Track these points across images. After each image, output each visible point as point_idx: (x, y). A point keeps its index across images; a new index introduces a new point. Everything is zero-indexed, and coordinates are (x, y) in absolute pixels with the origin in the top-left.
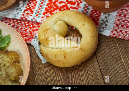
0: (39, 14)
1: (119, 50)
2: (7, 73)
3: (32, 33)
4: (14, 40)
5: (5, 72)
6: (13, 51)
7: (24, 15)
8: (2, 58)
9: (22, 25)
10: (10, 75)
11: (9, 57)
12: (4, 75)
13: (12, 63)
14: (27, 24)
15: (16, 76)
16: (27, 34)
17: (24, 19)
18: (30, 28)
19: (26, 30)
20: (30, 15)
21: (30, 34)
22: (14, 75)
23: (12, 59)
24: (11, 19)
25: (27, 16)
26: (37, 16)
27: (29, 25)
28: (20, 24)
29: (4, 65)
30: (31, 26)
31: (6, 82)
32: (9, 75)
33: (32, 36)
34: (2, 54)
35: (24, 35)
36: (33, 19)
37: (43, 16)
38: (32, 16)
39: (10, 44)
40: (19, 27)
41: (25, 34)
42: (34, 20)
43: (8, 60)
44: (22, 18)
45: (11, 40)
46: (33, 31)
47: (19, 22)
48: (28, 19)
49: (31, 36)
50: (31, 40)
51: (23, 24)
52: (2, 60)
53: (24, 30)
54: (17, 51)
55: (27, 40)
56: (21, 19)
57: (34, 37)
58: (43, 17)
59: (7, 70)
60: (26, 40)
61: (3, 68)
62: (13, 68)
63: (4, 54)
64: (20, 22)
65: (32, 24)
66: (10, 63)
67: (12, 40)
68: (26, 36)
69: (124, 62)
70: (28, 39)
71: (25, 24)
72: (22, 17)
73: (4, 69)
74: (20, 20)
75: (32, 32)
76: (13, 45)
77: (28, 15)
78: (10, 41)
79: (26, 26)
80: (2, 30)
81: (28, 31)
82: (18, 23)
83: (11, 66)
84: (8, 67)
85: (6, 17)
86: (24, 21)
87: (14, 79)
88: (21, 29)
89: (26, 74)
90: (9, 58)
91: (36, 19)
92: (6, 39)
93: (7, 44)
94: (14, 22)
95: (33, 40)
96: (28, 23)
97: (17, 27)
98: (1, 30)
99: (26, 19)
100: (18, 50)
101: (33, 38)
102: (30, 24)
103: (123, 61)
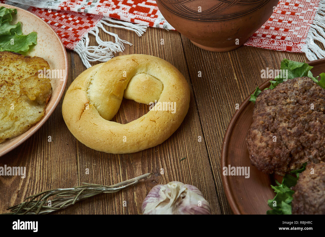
0: (93, 2)
1: (231, 62)
2: (23, 88)
3: (77, 32)
4: (43, 41)
5: (20, 87)
6: (38, 57)
7: (67, 3)
8: (17, 66)
9: (61, 19)
10: (29, 92)
11: (30, 64)
12: (18, 92)
13: (34, 74)
14: (70, 19)
15: (39, 93)
16: (68, 33)
17: (65, 9)
18: (76, 24)
19: (67, 28)
20: (77, 4)
21: (73, 33)
22: (35, 92)
23: (35, 69)
24: (43, 10)
25: (71, 4)
26: (90, 4)
27: (74, 20)
28: (58, 18)
29: (20, 77)
30: (78, 21)
31: (19, 102)
32: (25, 92)
33: (77, 36)
34: (18, 60)
35: (63, 36)
36: (82, 8)
37: (101, 4)
38: (80, 4)
39: (36, 47)
40: (55, 23)
41: (64, 34)
42: (82, 11)
43: (28, 70)
44: (62, 8)
45: (38, 40)
46: (80, 29)
47: (56, 14)
48: (72, 9)
49: (75, 36)
50: (74, 43)
51: (63, 19)
52: (17, 69)
53: (64, 28)
54: (47, 58)
55: (68, 43)
56: (60, 9)
57: (80, 38)
58: (99, 6)
59: (24, 85)
60: (65, 43)
61: (17, 81)
62: (34, 81)
63: (22, 60)
64: (58, 15)
65: (79, 19)
66: (31, 74)
67: (40, 41)
68: (67, 37)
69: (238, 80)
70: (69, 41)
71: (66, 18)
72: (63, 6)
73: (20, 84)
74: (59, 12)
75: (77, 30)
76: (41, 49)
77: (74, 3)
78: (36, 42)
79: (69, 22)
80: (24, 24)
81: (71, 29)
82: (54, 17)
83: (32, 78)
84: (26, 80)
85: (34, 6)
86: (66, 14)
87: (34, 98)
88: (60, 26)
89: (58, 93)
90: (29, 66)
91: (86, 9)
92: (28, 39)
93: (29, 46)
94: (48, 15)
95: (77, 43)
96: (72, 17)
97: (52, 24)
98: (22, 23)
99: (68, 9)
100: (49, 57)
101: (78, 40)
102: (76, 18)
103: (236, 79)
